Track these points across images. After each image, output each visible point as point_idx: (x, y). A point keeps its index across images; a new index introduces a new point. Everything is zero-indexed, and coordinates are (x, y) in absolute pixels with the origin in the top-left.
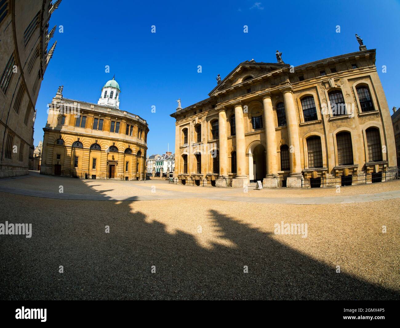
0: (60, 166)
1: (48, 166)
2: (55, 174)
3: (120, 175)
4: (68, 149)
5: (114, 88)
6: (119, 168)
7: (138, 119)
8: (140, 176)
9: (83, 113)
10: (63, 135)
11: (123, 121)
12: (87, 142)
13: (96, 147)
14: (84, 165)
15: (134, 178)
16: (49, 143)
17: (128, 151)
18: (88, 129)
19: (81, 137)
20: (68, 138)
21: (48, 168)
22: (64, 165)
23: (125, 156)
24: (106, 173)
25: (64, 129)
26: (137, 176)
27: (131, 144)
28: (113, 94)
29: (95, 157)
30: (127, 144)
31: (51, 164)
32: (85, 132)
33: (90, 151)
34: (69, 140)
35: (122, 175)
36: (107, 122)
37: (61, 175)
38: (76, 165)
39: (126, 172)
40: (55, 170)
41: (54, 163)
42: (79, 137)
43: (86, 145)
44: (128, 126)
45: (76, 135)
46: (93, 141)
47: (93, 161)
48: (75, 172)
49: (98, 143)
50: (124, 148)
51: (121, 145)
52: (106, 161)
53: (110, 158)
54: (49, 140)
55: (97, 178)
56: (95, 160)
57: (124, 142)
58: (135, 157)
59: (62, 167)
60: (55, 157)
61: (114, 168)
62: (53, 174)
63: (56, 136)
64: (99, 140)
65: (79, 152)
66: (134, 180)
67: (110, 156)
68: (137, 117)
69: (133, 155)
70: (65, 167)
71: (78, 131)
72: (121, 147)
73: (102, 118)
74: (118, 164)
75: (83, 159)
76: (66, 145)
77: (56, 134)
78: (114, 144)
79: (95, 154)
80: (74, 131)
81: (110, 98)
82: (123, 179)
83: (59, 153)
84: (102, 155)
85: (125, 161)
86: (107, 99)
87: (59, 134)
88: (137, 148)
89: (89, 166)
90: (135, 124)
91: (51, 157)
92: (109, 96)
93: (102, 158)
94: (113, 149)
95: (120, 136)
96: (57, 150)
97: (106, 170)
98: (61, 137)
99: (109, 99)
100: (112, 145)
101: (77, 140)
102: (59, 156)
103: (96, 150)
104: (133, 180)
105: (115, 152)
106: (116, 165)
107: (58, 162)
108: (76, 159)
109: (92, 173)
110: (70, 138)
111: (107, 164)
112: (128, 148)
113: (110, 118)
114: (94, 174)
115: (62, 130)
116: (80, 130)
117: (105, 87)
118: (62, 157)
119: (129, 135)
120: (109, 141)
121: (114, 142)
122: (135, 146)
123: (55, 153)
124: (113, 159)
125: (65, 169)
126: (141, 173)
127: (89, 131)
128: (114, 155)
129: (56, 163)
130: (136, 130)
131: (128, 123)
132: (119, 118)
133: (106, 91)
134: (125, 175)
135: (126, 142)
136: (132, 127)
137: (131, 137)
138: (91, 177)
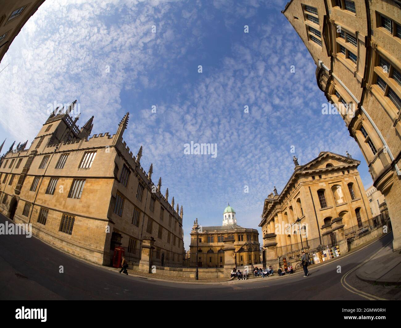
5: (230, 212)
10: (201, 248)
11: (235, 234)
12: (216, 250)
14: (215, 261)
17: (241, 250)
18: (215, 243)
19: (212, 248)
20: (204, 249)
22: (204, 262)
25: (202, 245)
26: (250, 263)
27: (243, 246)
28: (230, 216)
29: (221, 256)
32: (214, 245)
33: (219, 254)
35: (238, 263)
39: (241, 261)
41: (198, 261)
45: (209, 247)
46: (219, 248)
56: (221, 258)
57: (237, 245)
59: (202, 263)
65: (212, 255)
68: (245, 229)
69: (245, 251)
73: (222, 236)
75: (214, 258)
76: (204, 253)
80: (207, 245)
81: (229, 219)
85: (240, 256)
86: (227, 220)
87: (199, 248)
90: (244, 234)
91: (195, 259)
95: (236, 243)
96: (200, 255)
101: (210, 249)
102: (200, 258)
107: (200, 261)
108: (210, 258)
109: (220, 264)
110: (206, 249)
112: (241, 248)
113: (227, 235)
115: (200, 245)
116: (210, 244)
118: (202, 259)
122: (246, 246)
125: (204, 264)
126: (253, 260)
130: (245, 237)
131: (239, 235)
132: (232, 233)
133: (226, 216)
134: (241, 263)
135: (239, 245)
136: (242, 236)
137: (242, 242)
138: (220, 266)
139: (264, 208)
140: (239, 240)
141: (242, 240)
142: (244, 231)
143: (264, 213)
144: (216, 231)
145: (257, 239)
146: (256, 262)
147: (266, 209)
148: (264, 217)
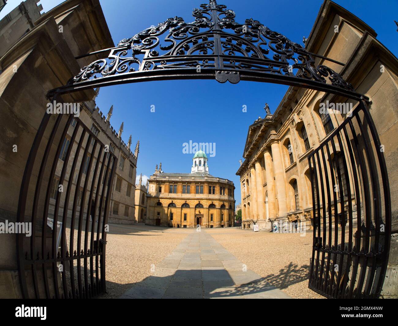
0: (160, 219)
1: (151, 219)
2: (156, 225)
3: (205, 224)
4: (165, 209)
5: (201, 157)
6: (204, 219)
7: (218, 181)
8: (225, 224)
9: (174, 183)
10: (161, 200)
11: (205, 184)
12: (179, 203)
13: (185, 205)
14: (177, 218)
15: (218, 226)
16: (151, 205)
17: (212, 206)
18: (179, 194)
19: (174, 200)
20: (164, 201)
21: (151, 221)
22: (163, 219)
23: (209, 210)
24: (194, 224)
25: (161, 196)
26: (222, 224)
27: (214, 201)
28: (201, 162)
29: (185, 212)
30: (211, 201)
31: (153, 218)
32: (177, 196)
33: (182, 209)
34: (165, 203)
35: (207, 224)
36: (193, 187)
37: (161, 226)
38: (172, 219)
39: (211, 221)
40: (156, 222)
41: (155, 218)
42: (172, 200)
43: (178, 205)
44: (210, 187)
45: (170, 198)
46: (183, 202)
47: (184, 215)
48: (171, 223)
49: (187, 203)
50: (208, 204)
51: (206, 202)
52: (194, 215)
53: (197, 213)
54: (151, 203)
55: (187, 227)
56: (185, 215)
57: (207, 199)
58: (218, 210)
59: (161, 220)
60: (156, 214)
61: (201, 219)
62: (155, 225)
63: (156, 201)
64: (187, 200)
65: (173, 210)
66: (219, 227)
67: (197, 211)
68: (218, 179)
69: (217, 208)
70: (163, 220)
71: (171, 196)
72: (206, 204)
73: (189, 185)
74: (204, 216)
75: (177, 214)
76: (163, 206)
77: (155, 199)
78: (200, 202)
79: (185, 211)
80: (169, 197)
81: (199, 165)
82: (208, 227)
83: (159, 212)
84: (191, 211)
85: (210, 214)
86: (196, 167)
87: (158, 199)
88: (220, 203)
89: (181, 219)
90: (216, 184)
91: (153, 214)
92: (198, 165)
93: (191, 213)
94: (199, 206)
95: (204, 196)
96: (158, 209)
97: (194, 221)
98: (159, 201)
99: (198, 167)
100: (198, 203)
101: (171, 202)
102: (159, 214)
103: (186, 208)
104: (217, 227)
105: (201, 208)
106: (202, 217)
107: (158, 217)
108: (172, 214)
109: (184, 223)
110: (166, 201)
111: (195, 217)
112: (211, 203)
113: (194, 184)
114: (185, 224)
115: (160, 196)
116: (173, 195)
117: (194, 158)
118: (161, 214)
119: (212, 194)
120: (196, 201)
121: (199, 201)
122: (218, 201)
123: (156, 211)
124: (200, 212)
125: (163, 221)
126: (226, 221)
127: (179, 195)
128: (200, 210)
129: (157, 218)
130: (217, 189)
131: (210, 185)
132: (201, 183)
133: (195, 161)
134: (210, 224)
135: (210, 199)
136: (214, 187)
137: (213, 195)
138: (183, 227)
139: (247, 142)
140: (210, 193)
141: (214, 193)
142: (217, 181)
143: (246, 150)
144: (181, 178)
145: (232, 194)
146: (230, 224)
147: (249, 143)
148: (245, 156)
